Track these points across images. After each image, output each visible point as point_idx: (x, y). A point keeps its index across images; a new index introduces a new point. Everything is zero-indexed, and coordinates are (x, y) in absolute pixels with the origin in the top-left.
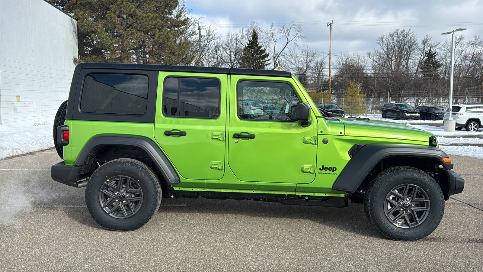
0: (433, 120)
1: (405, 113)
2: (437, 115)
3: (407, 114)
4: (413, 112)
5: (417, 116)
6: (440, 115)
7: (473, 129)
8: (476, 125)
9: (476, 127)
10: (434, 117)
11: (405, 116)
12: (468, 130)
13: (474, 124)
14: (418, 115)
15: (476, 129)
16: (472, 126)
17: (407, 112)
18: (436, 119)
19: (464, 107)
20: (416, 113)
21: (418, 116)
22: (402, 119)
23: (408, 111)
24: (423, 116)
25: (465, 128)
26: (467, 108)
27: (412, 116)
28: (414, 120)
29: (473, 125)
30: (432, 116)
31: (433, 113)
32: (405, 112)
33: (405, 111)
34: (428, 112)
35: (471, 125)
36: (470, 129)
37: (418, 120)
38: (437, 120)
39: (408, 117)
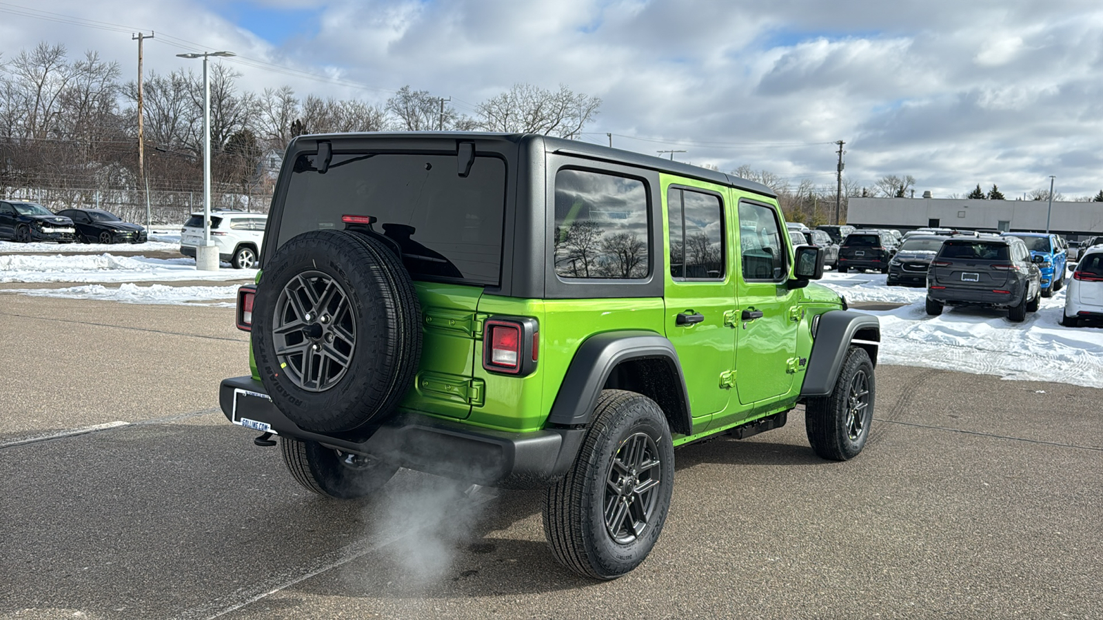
0: (104, 243)
1: (42, 226)
2: (116, 231)
3: (47, 230)
4: (59, 224)
5: (68, 233)
6: (121, 231)
7: (245, 264)
8: (251, 255)
9: (250, 260)
10: (107, 236)
11: (42, 233)
12: (236, 266)
13: (247, 255)
14: (71, 230)
15: (251, 264)
16: (243, 258)
17: (47, 225)
18: (113, 241)
19: (227, 217)
20: (67, 226)
21: (70, 234)
22: (33, 241)
23: (48, 220)
24: (82, 235)
25: (230, 262)
26: (233, 220)
27: (59, 233)
28: (60, 242)
29: (245, 255)
30: (103, 235)
31: (104, 227)
32: (41, 223)
33: (40, 220)
34: (91, 225)
35: (242, 255)
36: (241, 266)
37: (70, 242)
38: (116, 243)
39: (49, 235)
